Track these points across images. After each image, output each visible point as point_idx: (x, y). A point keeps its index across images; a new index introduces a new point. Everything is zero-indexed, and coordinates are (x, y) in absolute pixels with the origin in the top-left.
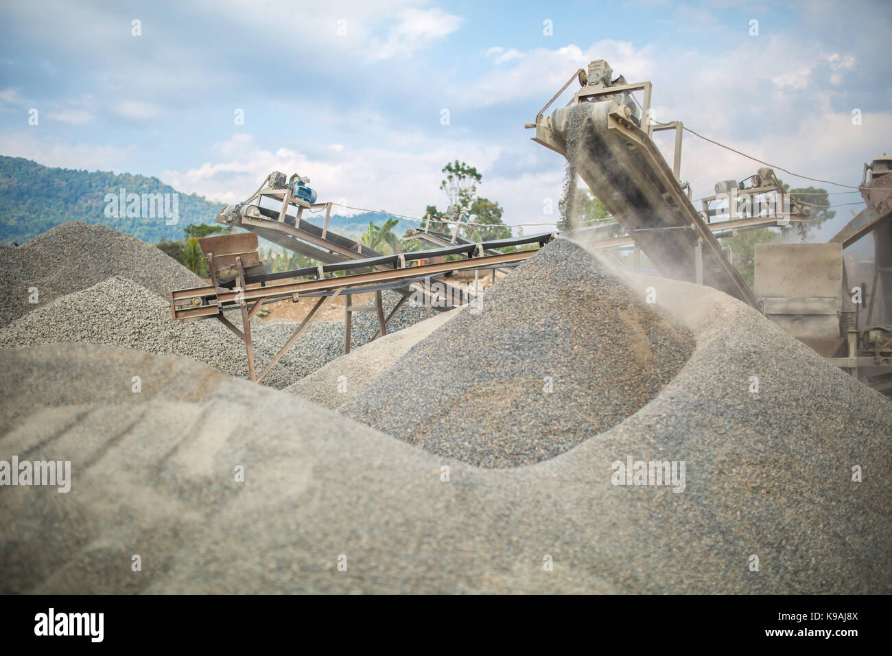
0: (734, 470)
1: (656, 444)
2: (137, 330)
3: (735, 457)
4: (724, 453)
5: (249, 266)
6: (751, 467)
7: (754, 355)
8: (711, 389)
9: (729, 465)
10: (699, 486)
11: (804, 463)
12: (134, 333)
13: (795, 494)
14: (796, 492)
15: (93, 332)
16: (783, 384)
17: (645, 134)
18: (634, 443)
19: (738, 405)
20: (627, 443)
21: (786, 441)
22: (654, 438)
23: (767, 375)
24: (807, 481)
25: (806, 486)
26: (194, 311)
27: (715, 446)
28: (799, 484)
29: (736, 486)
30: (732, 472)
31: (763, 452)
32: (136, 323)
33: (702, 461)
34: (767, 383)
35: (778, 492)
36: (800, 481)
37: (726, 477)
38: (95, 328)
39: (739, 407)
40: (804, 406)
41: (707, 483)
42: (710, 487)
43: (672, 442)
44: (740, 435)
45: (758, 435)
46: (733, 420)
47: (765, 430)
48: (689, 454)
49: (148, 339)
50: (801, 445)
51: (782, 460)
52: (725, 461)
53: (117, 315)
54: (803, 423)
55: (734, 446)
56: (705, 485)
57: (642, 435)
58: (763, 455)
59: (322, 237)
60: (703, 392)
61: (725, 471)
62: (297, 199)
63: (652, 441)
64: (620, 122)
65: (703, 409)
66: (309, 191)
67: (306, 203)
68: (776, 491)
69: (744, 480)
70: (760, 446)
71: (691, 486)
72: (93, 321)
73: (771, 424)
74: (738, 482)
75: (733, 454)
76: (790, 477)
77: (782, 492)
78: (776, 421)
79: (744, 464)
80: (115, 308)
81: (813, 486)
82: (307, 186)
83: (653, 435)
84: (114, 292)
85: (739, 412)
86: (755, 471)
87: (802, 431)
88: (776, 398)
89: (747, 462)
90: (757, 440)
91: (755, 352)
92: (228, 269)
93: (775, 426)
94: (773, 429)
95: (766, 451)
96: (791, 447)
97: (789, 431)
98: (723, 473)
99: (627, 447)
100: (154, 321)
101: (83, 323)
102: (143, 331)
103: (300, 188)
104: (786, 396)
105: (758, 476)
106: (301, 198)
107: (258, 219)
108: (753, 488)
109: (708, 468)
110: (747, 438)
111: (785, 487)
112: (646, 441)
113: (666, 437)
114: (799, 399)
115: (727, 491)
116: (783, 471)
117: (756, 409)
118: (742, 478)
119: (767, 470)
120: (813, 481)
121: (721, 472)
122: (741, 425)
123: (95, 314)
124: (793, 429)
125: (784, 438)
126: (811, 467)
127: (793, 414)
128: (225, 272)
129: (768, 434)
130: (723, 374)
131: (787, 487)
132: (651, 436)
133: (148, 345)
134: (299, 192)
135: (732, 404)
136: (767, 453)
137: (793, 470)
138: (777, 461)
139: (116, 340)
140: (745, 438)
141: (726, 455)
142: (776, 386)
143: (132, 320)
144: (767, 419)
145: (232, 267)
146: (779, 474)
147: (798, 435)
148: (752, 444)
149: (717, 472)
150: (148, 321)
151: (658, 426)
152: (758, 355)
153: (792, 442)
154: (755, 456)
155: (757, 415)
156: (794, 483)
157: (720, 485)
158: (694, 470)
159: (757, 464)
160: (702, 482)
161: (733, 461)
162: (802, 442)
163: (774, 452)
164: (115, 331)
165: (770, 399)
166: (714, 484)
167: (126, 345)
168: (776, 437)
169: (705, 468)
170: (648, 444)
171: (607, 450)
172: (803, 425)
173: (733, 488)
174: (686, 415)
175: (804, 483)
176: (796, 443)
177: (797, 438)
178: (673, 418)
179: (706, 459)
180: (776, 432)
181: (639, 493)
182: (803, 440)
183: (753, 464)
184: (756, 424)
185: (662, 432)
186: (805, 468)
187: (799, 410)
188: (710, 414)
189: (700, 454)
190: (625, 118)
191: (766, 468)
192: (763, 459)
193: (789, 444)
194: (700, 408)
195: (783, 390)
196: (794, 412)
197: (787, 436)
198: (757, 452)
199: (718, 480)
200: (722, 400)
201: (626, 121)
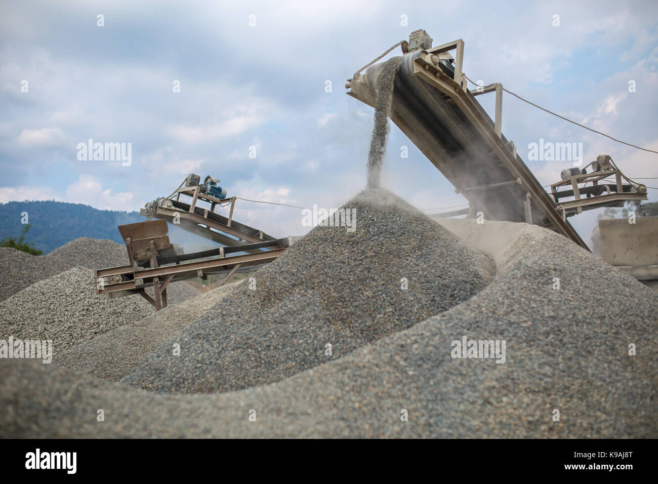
0: (505, 399)
1: (406, 367)
2: (86, 308)
3: (509, 382)
4: (494, 377)
5: (161, 249)
6: (530, 395)
7: (553, 272)
8: (494, 305)
9: (499, 392)
10: (453, 420)
11: (606, 391)
12: (83, 310)
13: (590, 431)
14: (592, 429)
15: (50, 309)
16: (586, 301)
17: (458, 85)
18: (377, 366)
19: (524, 321)
20: (367, 365)
21: (583, 364)
22: (406, 360)
23: (567, 291)
24: (608, 414)
25: (606, 420)
26: (115, 286)
27: (484, 369)
28: (597, 417)
29: (504, 420)
30: (501, 401)
31: (549, 377)
32: (86, 302)
33: (463, 388)
34: (566, 300)
35: (566, 428)
36: (598, 413)
37: (492, 408)
38: (52, 306)
39: (525, 325)
40: (611, 324)
41: (466, 417)
42: (468, 421)
43: (427, 364)
44: (521, 355)
45: (546, 356)
46: (514, 338)
47: (555, 351)
48: (447, 379)
49: (94, 314)
50: (604, 369)
51: (576, 387)
52: (494, 387)
53: (72, 296)
54: (607, 343)
55: (510, 369)
56: (462, 419)
57: (391, 356)
58: (549, 380)
59: (228, 225)
60: (483, 309)
61: (492, 400)
62: (209, 196)
63: (402, 363)
64: (427, 68)
65: (478, 327)
66: (219, 190)
67: (217, 200)
68: (562, 428)
69: (517, 412)
70: (547, 370)
71: (441, 421)
72: (52, 300)
73: (564, 344)
74: (508, 414)
75: (508, 378)
76: (584, 408)
77: (572, 428)
78: (571, 340)
79: (520, 391)
80: (71, 290)
81: (616, 420)
82: (218, 185)
83: (405, 356)
84: (73, 279)
85: (524, 330)
86: (535, 400)
87: (606, 352)
88: (574, 315)
89: (525, 389)
90: (544, 363)
91: (555, 270)
92: (144, 251)
93: (570, 346)
94: (568, 349)
95: (554, 375)
96: (590, 371)
97: (589, 352)
98: (490, 403)
99: (366, 370)
100: (102, 301)
101: (43, 303)
102: (91, 309)
103: (212, 187)
104: (588, 313)
105: (538, 406)
106: (213, 195)
107: (171, 210)
108: (530, 422)
109: (469, 396)
110: (530, 359)
111: (576, 421)
112: (394, 363)
113: (421, 358)
114: (605, 317)
115: (491, 427)
116: (575, 400)
117: (547, 326)
118: (515, 409)
119: (552, 399)
120: (617, 414)
121: (487, 402)
122: (524, 344)
123: (54, 295)
124: (594, 350)
125: (581, 359)
126: (616, 396)
127: (595, 332)
128: (142, 254)
129: (559, 355)
130: (511, 290)
131: (579, 421)
132: (402, 357)
133: (92, 320)
134: (211, 191)
135: (517, 321)
136: (556, 379)
137: (590, 399)
138: (568, 388)
139: (67, 315)
140: (527, 360)
141: (497, 380)
142: (577, 303)
143: (83, 300)
144: (560, 338)
145: (148, 250)
146: (570, 404)
147: (600, 357)
148: (536, 366)
149: (480, 402)
150: (96, 301)
151: (415, 346)
152: (559, 272)
153: (591, 365)
154: (538, 381)
155: (547, 334)
156: (589, 416)
157: (483, 419)
158: (450, 399)
159: (539, 392)
160: (459, 415)
161: (505, 387)
162: (606, 365)
163: (564, 376)
164: (68, 308)
165: (567, 315)
166: (474, 418)
167: (74, 319)
168: (570, 359)
169: (465, 396)
170: (396, 367)
171: (340, 374)
172: (607, 346)
173: (501, 422)
174: (455, 333)
175: (604, 417)
176: (597, 366)
177: (599, 360)
178: (437, 338)
179: (469, 386)
180: (570, 353)
181: (363, 429)
182: (606, 362)
183: (534, 391)
184: (544, 343)
185: (416, 352)
186: (607, 397)
187: (604, 328)
188: (487, 333)
189: (462, 379)
190: (432, 64)
191: (553, 397)
192: (549, 386)
193: (587, 367)
194: (476, 326)
195: (586, 308)
196: (596, 330)
197: (584, 357)
198: (541, 377)
199: (481, 411)
200: (505, 317)
201: (435, 69)
